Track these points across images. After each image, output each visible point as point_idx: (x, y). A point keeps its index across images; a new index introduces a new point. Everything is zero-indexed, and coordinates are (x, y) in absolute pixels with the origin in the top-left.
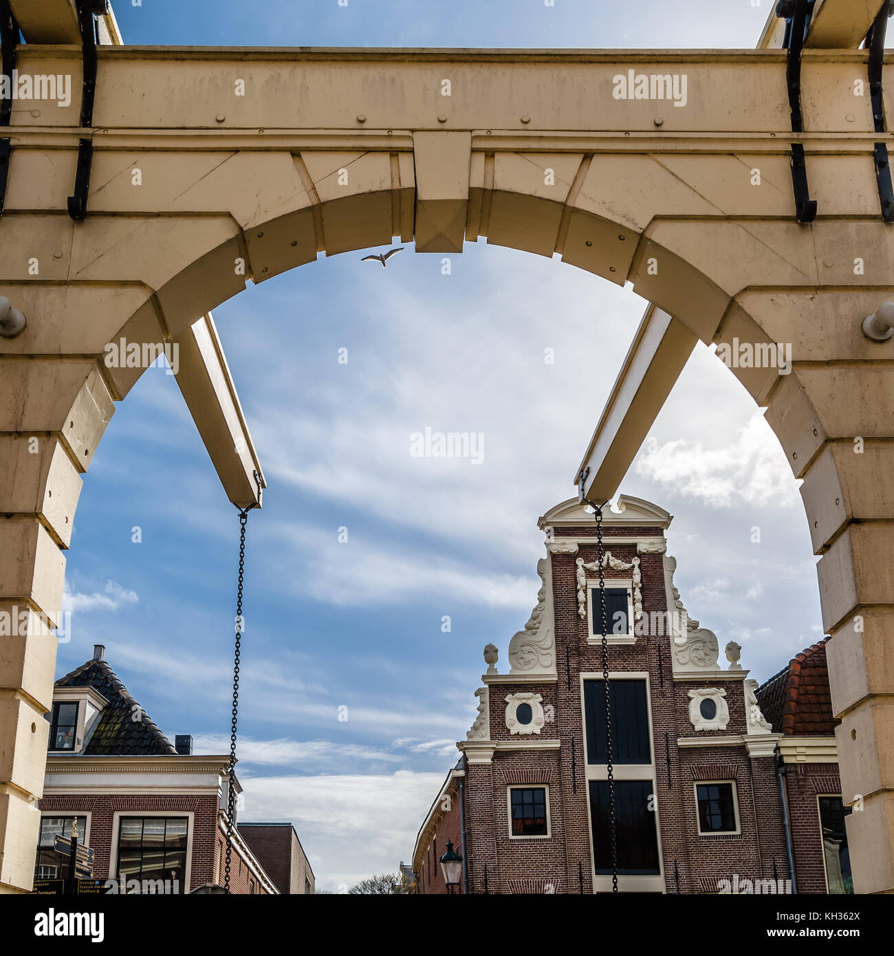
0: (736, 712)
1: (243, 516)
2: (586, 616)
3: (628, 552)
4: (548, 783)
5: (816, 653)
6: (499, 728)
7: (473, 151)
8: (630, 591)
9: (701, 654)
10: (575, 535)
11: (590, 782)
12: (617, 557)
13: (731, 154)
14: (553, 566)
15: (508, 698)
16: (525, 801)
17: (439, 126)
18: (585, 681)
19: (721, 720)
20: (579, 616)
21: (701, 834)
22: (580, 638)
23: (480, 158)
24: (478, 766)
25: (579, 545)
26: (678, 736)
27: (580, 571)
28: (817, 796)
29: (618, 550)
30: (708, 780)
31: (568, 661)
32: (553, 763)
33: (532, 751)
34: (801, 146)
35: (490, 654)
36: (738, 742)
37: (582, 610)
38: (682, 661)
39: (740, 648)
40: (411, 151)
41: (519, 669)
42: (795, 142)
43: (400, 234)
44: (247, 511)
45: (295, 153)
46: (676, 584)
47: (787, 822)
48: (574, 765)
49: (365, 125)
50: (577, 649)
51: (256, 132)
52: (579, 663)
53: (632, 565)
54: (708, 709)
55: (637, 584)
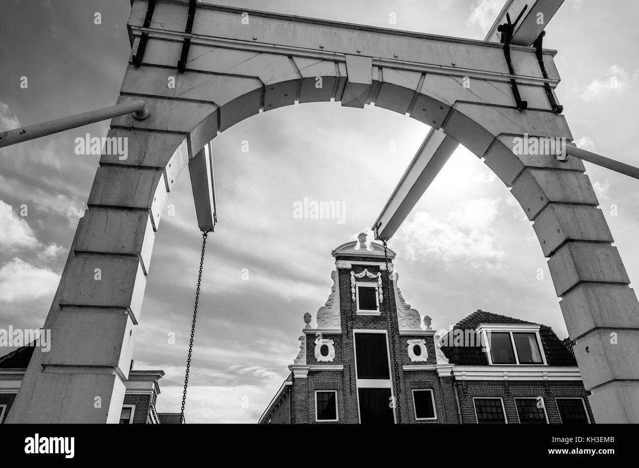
0: (431, 352)
1: (205, 235)
2: (356, 300)
3: (375, 269)
4: (337, 390)
5: (465, 323)
6: (311, 358)
7: (373, 65)
8: (377, 289)
9: (412, 321)
10: (350, 260)
11: (359, 389)
12: (370, 272)
13: (485, 80)
14: (339, 274)
15: (316, 342)
16: (325, 400)
17: (357, 54)
18: (356, 334)
19: (424, 356)
20: (352, 300)
21: (417, 419)
22: (353, 311)
23: (376, 69)
24: (300, 379)
25: (352, 265)
26: (403, 364)
27: (353, 278)
28: (473, 398)
29: (371, 268)
30: (419, 388)
31: (347, 323)
32: (339, 377)
33: (328, 371)
34: (514, 80)
35: (307, 318)
36: (433, 368)
37: (353, 297)
38: (404, 325)
39: (431, 319)
40: (345, 62)
41: (322, 326)
42: (512, 78)
43: (335, 97)
44: (207, 232)
45: (290, 57)
46: (398, 286)
47: (459, 413)
48: (350, 379)
49: (323, 49)
50: (351, 317)
51: (272, 46)
52: (352, 324)
53: (377, 276)
54: (417, 350)
55: (380, 285)
